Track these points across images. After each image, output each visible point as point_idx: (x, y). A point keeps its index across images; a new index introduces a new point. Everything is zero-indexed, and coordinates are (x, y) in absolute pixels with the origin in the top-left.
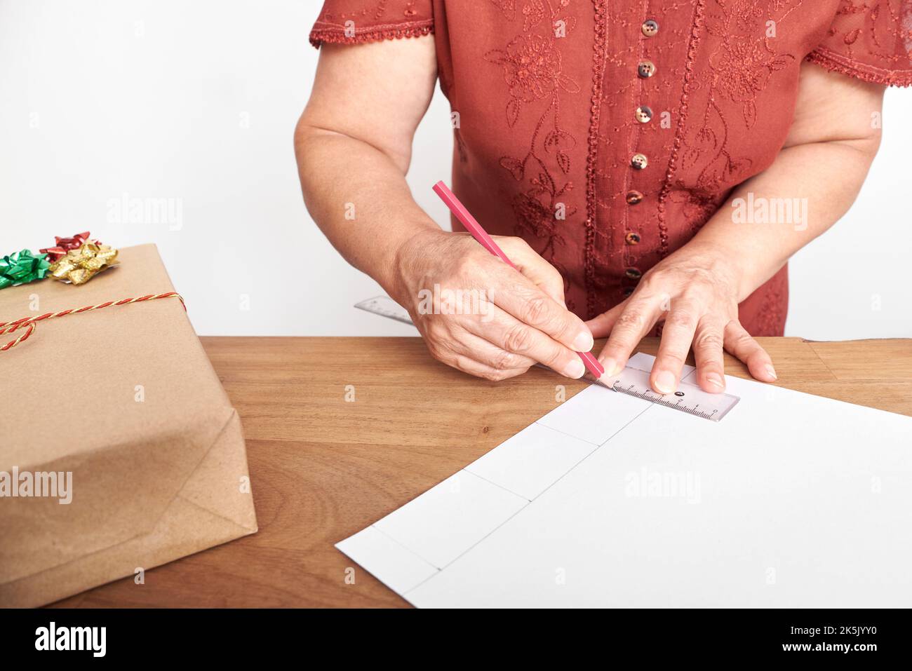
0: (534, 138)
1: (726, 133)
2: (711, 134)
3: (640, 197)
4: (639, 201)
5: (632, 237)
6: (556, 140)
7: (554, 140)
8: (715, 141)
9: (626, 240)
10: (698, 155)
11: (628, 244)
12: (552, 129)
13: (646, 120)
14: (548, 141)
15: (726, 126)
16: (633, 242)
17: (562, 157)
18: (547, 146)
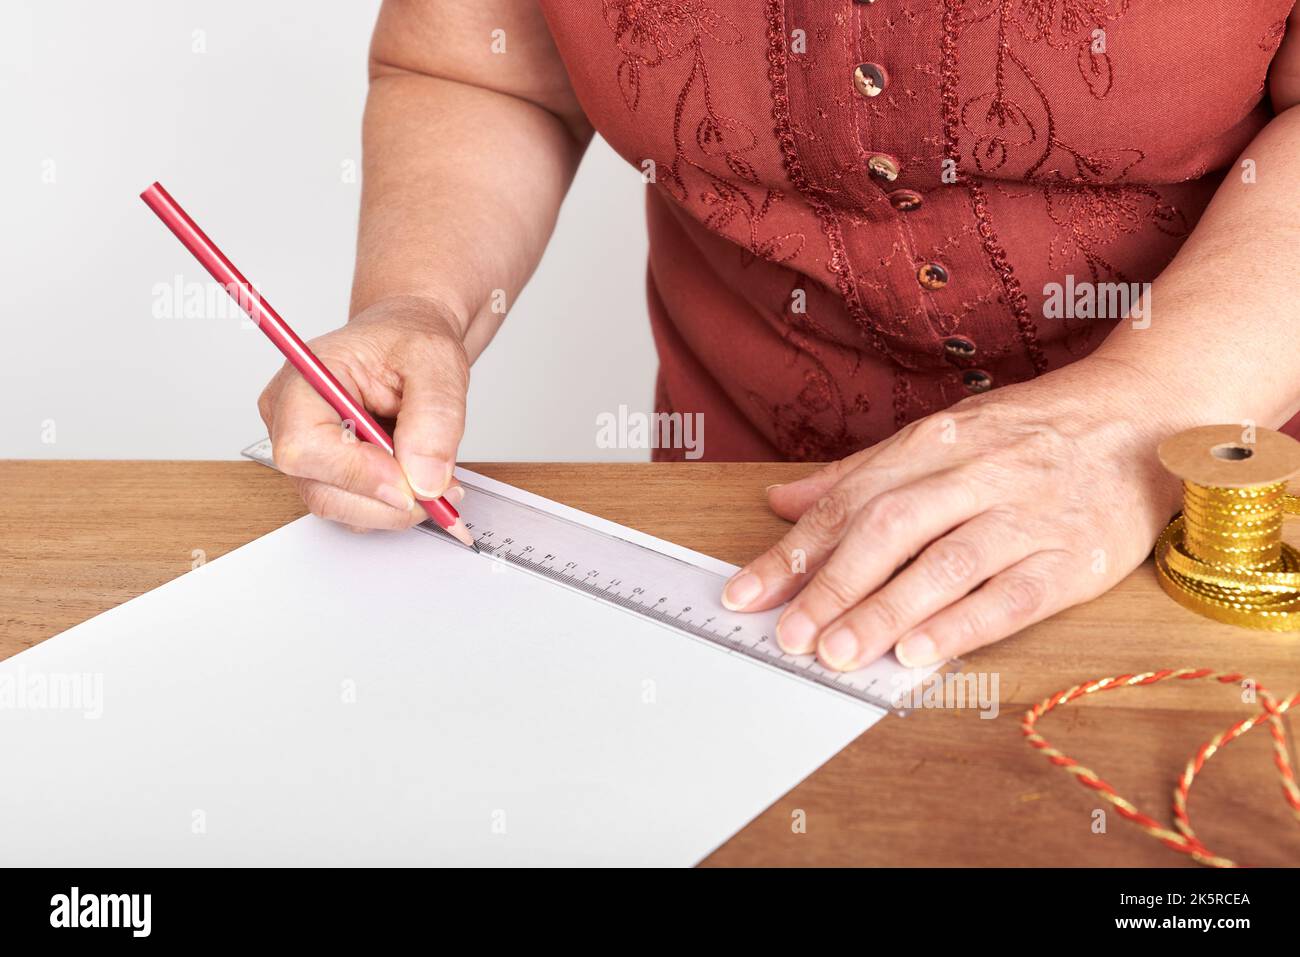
0: (676, 131)
1: (1048, 109)
2: (1017, 112)
3: (916, 201)
4: (916, 207)
5: (928, 273)
6: (718, 134)
7: (712, 134)
8: (1029, 124)
9: (921, 283)
10: (1005, 151)
11: (927, 287)
12: (703, 113)
13: (874, 91)
14: (703, 136)
15: (1043, 96)
16: (936, 284)
17: (736, 163)
18: (703, 144)
